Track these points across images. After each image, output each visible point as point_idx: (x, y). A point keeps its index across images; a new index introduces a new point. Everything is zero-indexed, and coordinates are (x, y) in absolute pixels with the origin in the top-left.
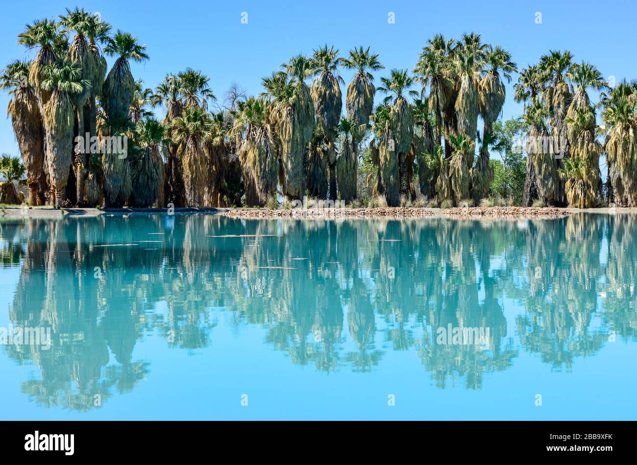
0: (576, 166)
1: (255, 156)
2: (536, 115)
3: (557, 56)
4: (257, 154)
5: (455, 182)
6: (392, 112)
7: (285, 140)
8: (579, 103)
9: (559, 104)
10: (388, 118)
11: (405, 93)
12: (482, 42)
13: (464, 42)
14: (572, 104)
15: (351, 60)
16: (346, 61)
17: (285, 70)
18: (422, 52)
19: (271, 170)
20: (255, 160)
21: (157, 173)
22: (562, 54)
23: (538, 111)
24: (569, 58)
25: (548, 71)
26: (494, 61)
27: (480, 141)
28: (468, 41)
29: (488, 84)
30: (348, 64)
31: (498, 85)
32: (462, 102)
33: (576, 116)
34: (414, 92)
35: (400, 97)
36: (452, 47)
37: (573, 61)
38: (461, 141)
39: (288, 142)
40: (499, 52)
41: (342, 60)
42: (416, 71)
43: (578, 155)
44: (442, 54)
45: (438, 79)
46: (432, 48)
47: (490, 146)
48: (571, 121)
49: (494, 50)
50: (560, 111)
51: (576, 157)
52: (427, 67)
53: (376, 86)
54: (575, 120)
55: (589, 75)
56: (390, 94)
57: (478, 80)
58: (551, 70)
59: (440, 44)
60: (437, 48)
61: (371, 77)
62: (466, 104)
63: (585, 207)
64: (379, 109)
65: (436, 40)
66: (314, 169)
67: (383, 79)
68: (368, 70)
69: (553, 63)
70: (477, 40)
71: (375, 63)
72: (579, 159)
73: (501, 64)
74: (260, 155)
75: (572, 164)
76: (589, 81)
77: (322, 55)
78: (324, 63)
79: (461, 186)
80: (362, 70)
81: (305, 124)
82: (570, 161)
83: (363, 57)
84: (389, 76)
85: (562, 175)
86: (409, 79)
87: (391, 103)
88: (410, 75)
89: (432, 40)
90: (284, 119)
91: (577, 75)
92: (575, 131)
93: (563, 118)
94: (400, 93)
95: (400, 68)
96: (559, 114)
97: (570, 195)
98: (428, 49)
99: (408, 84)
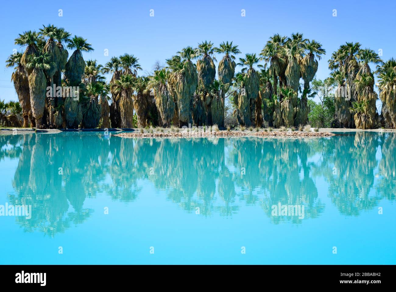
0: (360, 106)
1: (160, 101)
2: (336, 78)
3: (350, 45)
4: (161, 100)
5: (284, 114)
6: (245, 77)
7: (178, 92)
8: (363, 71)
9: (351, 71)
10: (242, 80)
11: (255, 66)
12: (304, 38)
13: (292, 38)
14: (359, 72)
15: (221, 49)
16: (218, 49)
17: (179, 55)
18: (266, 43)
19: (170, 108)
20: (160, 103)
21: (99, 110)
22: (354, 44)
23: (337, 76)
24: (359, 46)
25: (344, 53)
26: (310, 48)
27: (301, 92)
28: (295, 37)
29: (307, 61)
30: (219, 51)
31: (313, 61)
32: (289, 71)
33: (361, 79)
34: (261, 66)
35: (251, 68)
36: (285, 41)
37: (361, 48)
38: (288, 92)
39: (180, 93)
40: (314, 43)
41: (216, 48)
42: (261, 54)
43: (362, 100)
44: (278, 45)
45: (275, 59)
46: (272, 41)
47: (307, 95)
48: (358, 81)
49: (311, 42)
50: (352, 76)
51: (361, 101)
52: (267, 52)
53: (236, 63)
54: (361, 80)
55: (370, 56)
56: (245, 67)
57: (301, 59)
58: (346, 53)
59: (277, 39)
60: (275, 41)
61: (234, 58)
62: (292, 72)
63: (365, 128)
64: (238, 75)
65: (275, 37)
66: (197, 108)
67: (241, 59)
68: (231, 54)
69: (347, 49)
70: (301, 37)
71: (236, 50)
72: (362, 102)
73: (315, 50)
74: (163, 100)
75: (358, 105)
76: (370, 59)
77: (203, 46)
78: (204, 50)
79: (288, 117)
80: (228, 54)
81: (191, 84)
82: (357, 103)
83: (228, 47)
84: (244, 57)
85: (351, 111)
86: (256, 59)
87: (246, 72)
88: (257, 57)
89: (273, 37)
90: (178, 81)
91: (362, 55)
92: (360, 87)
93: (353, 79)
94: (251, 66)
95: (251, 53)
96: (351, 77)
97: (357, 121)
98: (270, 42)
99: (256, 61)
